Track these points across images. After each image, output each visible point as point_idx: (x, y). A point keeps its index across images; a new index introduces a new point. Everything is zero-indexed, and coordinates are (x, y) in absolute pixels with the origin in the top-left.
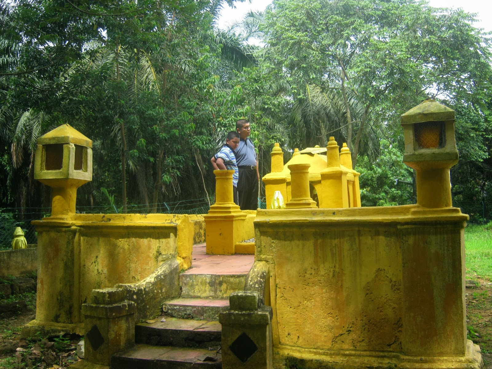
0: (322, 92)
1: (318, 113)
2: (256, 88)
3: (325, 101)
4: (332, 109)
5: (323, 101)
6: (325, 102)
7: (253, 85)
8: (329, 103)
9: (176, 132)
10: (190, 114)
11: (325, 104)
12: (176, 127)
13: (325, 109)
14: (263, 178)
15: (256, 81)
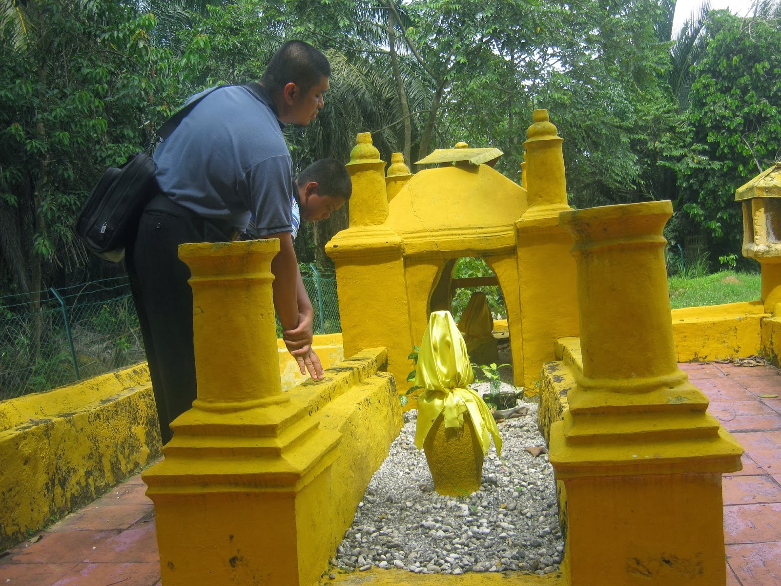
0: (349, 61)
1: (343, 100)
2: (234, 45)
3: (353, 78)
4: (367, 93)
5: (351, 78)
6: (354, 80)
7: (228, 40)
8: (361, 82)
9: (65, 137)
10: (97, 95)
11: (355, 82)
12: (65, 126)
13: (355, 92)
14: (329, 245)
15: (234, 32)
